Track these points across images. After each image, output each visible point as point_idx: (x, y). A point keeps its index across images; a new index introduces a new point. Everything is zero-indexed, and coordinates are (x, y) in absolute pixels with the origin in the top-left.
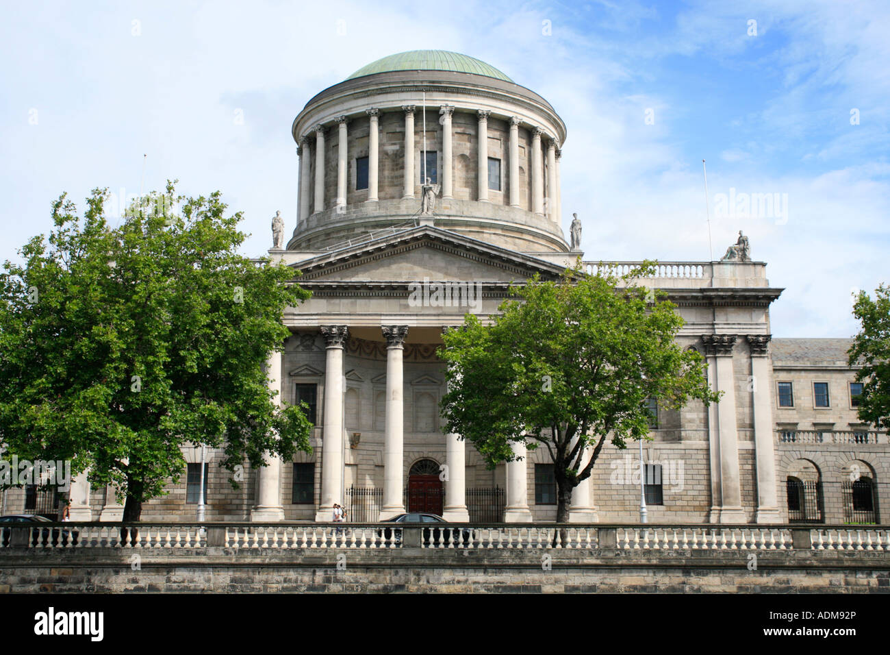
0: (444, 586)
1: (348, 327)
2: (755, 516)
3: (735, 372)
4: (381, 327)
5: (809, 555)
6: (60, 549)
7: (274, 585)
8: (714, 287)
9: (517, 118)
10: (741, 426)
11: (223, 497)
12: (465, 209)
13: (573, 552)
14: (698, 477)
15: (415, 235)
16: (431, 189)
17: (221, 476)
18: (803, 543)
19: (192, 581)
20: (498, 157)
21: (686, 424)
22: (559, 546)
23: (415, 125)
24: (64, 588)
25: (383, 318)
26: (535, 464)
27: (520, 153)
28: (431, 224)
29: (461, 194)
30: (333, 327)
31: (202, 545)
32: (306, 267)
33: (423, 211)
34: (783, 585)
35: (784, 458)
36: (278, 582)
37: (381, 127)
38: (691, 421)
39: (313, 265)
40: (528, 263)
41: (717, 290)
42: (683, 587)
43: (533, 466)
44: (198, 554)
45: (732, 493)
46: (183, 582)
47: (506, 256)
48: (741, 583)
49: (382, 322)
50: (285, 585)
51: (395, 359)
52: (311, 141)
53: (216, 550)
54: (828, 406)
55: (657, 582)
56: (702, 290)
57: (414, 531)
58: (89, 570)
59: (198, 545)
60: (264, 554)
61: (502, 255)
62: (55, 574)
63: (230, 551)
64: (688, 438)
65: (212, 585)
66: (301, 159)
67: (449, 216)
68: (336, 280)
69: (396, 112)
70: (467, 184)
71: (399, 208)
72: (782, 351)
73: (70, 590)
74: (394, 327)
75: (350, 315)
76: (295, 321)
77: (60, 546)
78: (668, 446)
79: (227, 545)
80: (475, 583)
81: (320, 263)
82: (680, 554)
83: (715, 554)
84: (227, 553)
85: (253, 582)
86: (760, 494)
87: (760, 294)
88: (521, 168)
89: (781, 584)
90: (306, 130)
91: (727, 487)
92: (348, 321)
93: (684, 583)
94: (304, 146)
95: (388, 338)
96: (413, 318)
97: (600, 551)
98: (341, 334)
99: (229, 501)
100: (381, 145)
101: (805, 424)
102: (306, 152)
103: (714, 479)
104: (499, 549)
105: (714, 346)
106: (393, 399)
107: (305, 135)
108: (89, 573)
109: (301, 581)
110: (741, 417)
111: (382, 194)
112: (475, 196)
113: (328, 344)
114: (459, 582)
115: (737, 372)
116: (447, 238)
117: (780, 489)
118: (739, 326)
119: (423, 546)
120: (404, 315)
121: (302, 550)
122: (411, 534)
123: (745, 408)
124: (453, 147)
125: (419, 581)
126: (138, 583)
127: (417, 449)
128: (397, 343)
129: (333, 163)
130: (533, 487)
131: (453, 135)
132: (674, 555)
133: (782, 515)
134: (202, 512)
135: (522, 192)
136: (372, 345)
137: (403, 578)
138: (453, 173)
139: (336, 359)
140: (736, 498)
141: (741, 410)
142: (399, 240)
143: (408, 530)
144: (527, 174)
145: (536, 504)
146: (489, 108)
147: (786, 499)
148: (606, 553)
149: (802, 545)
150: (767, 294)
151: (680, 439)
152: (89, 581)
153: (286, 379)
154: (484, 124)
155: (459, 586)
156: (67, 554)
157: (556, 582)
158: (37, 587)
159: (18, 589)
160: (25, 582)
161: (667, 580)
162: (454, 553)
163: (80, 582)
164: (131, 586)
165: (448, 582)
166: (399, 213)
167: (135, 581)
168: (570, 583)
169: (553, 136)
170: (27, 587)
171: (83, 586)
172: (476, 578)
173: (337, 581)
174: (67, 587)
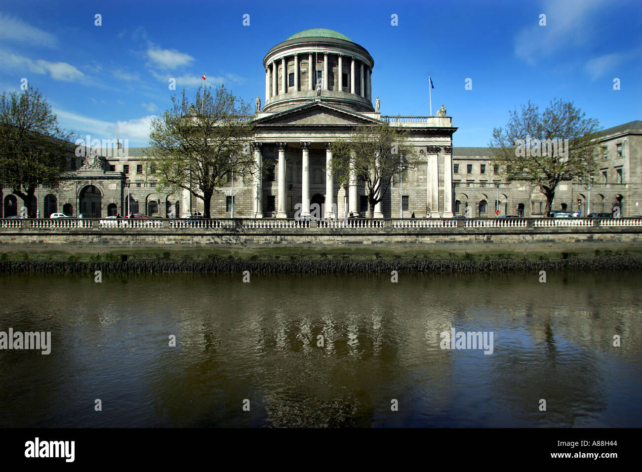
0: (326, 242)
2: (443, 215)
4: (300, 143)
9: (353, 56)
10: (440, 181)
12: (334, 95)
15: (313, 105)
17: (240, 201)
18: (461, 225)
21: (420, 180)
23: (312, 60)
25: (300, 139)
26: (361, 196)
28: (320, 101)
29: (332, 89)
30: (281, 142)
31: (233, 227)
32: (270, 118)
34: (453, 240)
36: (263, 241)
37: (299, 61)
39: (272, 118)
40: (359, 116)
44: (232, 230)
45: (435, 206)
50: (265, 242)
51: (306, 155)
53: (239, 229)
54: (471, 173)
56: (427, 128)
57: (314, 222)
59: (231, 227)
60: (257, 230)
61: (348, 113)
62: (180, 237)
64: (419, 186)
67: (327, 97)
68: (282, 124)
69: (304, 55)
70: (334, 84)
71: (305, 94)
72: (456, 152)
73: (186, 243)
74: (305, 142)
75: (288, 138)
76: (266, 140)
79: (243, 227)
80: (338, 241)
81: (275, 117)
85: (253, 241)
86: (445, 207)
87: (449, 129)
90: (269, 62)
91: (434, 204)
92: (287, 140)
95: (302, 147)
96: (313, 139)
97: (385, 228)
98: (283, 145)
99: (243, 210)
100: (299, 68)
101: (463, 180)
102: (269, 72)
103: (429, 201)
105: (431, 150)
106: (305, 171)
107: (268, 65)
109: (272, 241)
110: (440, 178)
111: (300, 88)
112: (337, 89)
113: (278, 149)
114: (331, 240)
115: (439, 160)
116: (326, 106)
118: (441, 142)
119: (317, 227)
120: (309, 138)
121: (271, 229)
124: (328, 69)
125: (316, 240)
127: (314, 190)
128: (306, 149)
129: (280, 76)
132: (413, 230)
133: (451, 215)
134: (232, 214)
136: (296, 150)
137: (310, 240)
139: (283, 156)
140: (437, 208)
141: (440, 175)
142: (307, 107)
143: (312, 221)
146: (342, 53)
148: (388, 229)
150: (452, 129)
152: (192, 240)
154: (341, 60)
155: (331, 242)
156: (184, 230)
157: (368, 240)
158: (174, 242)
159: (167, 242)
160: (169, 240)
161: (410, 239)
162: (329, 230)
163: (189, 240)
164: (208, 242)
165: (327, 241)
166: (307, 96)
167: (209, 240)
168: (373, 241)
169: (368, 64)
170: (170, 242)
171: (191, 242)
172: (338, 239)
173: (285, 240)
174: (185, 242)
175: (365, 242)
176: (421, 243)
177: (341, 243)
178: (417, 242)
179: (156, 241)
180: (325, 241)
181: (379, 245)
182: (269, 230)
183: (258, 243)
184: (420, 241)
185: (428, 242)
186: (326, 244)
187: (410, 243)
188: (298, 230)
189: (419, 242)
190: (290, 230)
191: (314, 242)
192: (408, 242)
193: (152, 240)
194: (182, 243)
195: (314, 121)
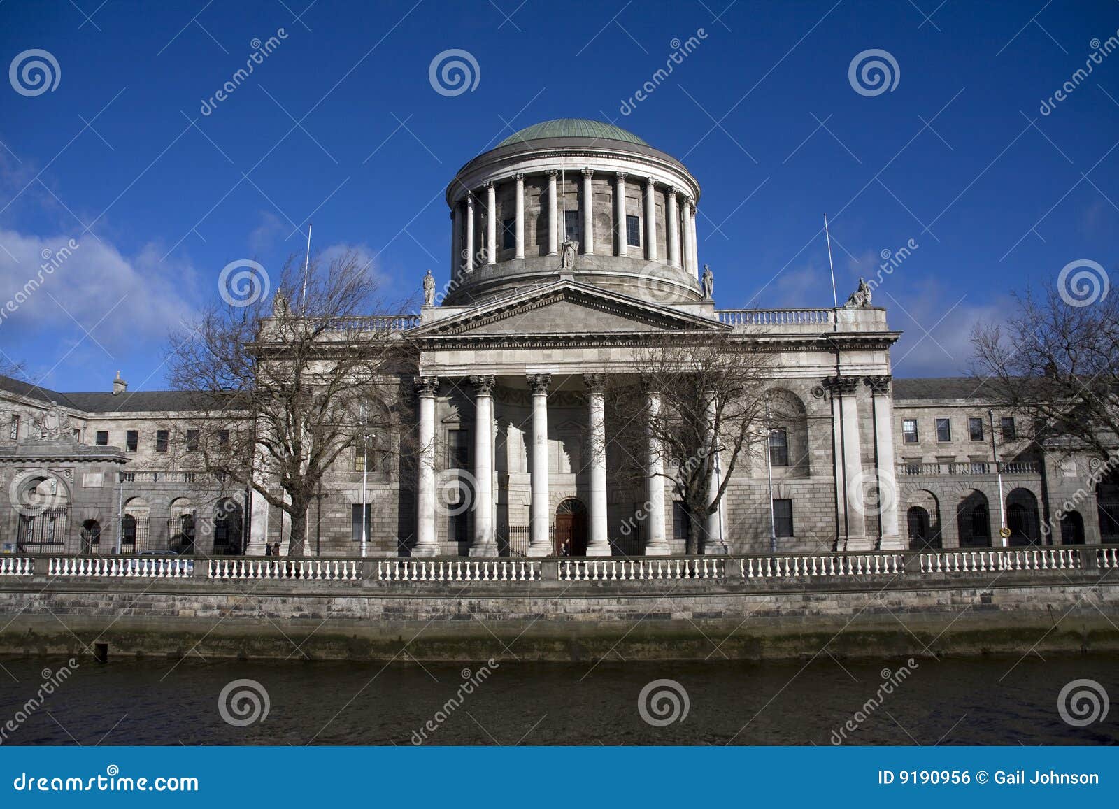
0: (580, 615)
1: (495, 377)
2: (878, 545)
3: (859, 411)
4: (525, 376)
5: (919, 577)
6: (235, 579)
7: (423, 615)
8: (838, 331)
9: (652, 178)
10: (865, 460)
11: (385, 535)
12: (606, 264)
13: (700, 581)
14: (826, 510)
15: (556, 289)
16: (570, 245)
17: (383, 516)
18: (913, 567)
19: (350, 610)
20: (636, 215)
21: (815, 461)
22: (687, 577)
23: (558, 188)
24: (240, 613)
25: (527, 367)
26: (674, 501)
27: (657, 211)
28: (571, 278)
29: (602, 250)
30: (481, 376)
31: (358, 578)
32: (455, 321)
33: (563, 267)
34: (895, 606)
35: (905, 489)
36: (427, 612)
37: (526, 191)
38: (819, 458)
39: (462, 319)
40: (663, 312)
41: (840, 334)
42: (803, 612)
43: (671, 503)
44: (354, 585)
45: (857, 523)
46: (342, 610)
47: (642, 306)
48: (856, 606)
49: (527, 371)
50: (434, 614)
51: (539, 405)
52: (463, 206)
53: (370, 583)
54: (950, 440)
55: (779, 607)
56: (827, 335)
57: (551, 565)
58: (260, 598)
59: (354, 578)
60: (414, 586)
61: (638, 306)
62: (232, 601)
63: (383, 583)
64: (816, 474)
65: (368, 614)
66: (454, 222)
67: (590, 270)
68: (483, 332)
69: (539, 177)
70: (606, 240)
71: (544, 265)
72: (907, 390)
73: (244, 615)
74: (538, 375)
75: (496, 364)
76: (446, 372)
77: (234, 576)
78: (798, 481)
79: (380, 578)
80: (609, 611)
81: (468, 317)
82: (801, 581)
83: (832, 580)
84: (380, 585)
85: (404, 611)
86: (883, 523)
87: (880, 337)
88: (657, 224)
89: (893, 605)
90: (457, 197)
91: (853, 518)
92: (495, 371)
93: (804, 607)
94: (456, 210)
95: (533, 386)
96: (555, 366)
97: (725, 579)
98: (489, 383)
99: (390, 539)
100: (526, 207)
101: (929, 458)
102: (458, 216)
103: (841, 510)
104: (631, 581)
105: (838, 386)
106: (539, 443)
107: (457, 200)
108: (260, 602)
109: (448, 611)
110: (865, 452)
111: (529, 252)
112: (616, 252)
113: (476, 393)
114: (594, 611)
115: (861, 410)
116: (586, 291)
117: (901, 518)
118: (862, 368)
119: (560, 579)
120: (546, 364)
121: (449, 582)
122: (548, 568)
123: (869, 445)
124: (593, 207)
125: (557, 610)
126: (302, 611)
127: (562, 489)
128: (541, 390)
129: (483, 225)
130: (672, 522)
131: (593, 195)
132: (795, 582)
133: (904, 542)
134: (364, 548)
135: (659, 248)
136: (519, 393)
137: (542, 608)
138: (594, 230)
139: (485, 408)
140: (861, 528)
141: (865, 446)
142: (541, 294)
143: (546, 564)
144: (664, 230)
145: (675, 538)
146: (626, 170)
147: (906, 528)
148: (732, 582)
149: (913, 569)
150: (886, 336)
151: (808, 475)
152: (260, 608)
153: (439, 426)
154: (622, 186)
155: (593, 615)
156: (241, 584)
157: (685, 609)
158: (216, 612)
159: (200, 614)
160: (207, 607)
161: (788, 605)
162: (588, 585)
163: (253, 609)
164: (296, 614)
165: (583, 612)
166: (544, 269)
167: (300, 609)
168: (698, 610)
169: (688, 195)
170: (209, 613)
171: (256, 613)
172: (608, 608)
173: (481, 611)
174: (242, 613)
175: (677, 615)
176: (818, 613)
177: (616, 618)
178: (807, 612)
179: (176, 609)
180: (578, 612)
181: (711, 622)
182: (441, 586)
183: (416, 617)
184: (815, 611)
185: (834, 612)
186: (581, 619)
187: (788, 614)
188: (513, 586)
189: (811, 612)
190: (491, 586)
191: (552, 616)
192: (784, 612)
193: (168, 606)
194: (237, 616)
195: (557, 325)
